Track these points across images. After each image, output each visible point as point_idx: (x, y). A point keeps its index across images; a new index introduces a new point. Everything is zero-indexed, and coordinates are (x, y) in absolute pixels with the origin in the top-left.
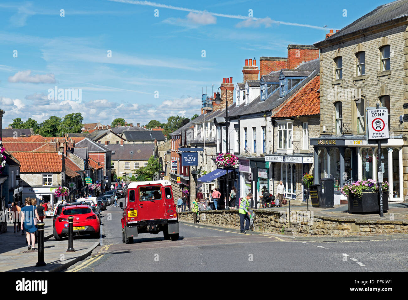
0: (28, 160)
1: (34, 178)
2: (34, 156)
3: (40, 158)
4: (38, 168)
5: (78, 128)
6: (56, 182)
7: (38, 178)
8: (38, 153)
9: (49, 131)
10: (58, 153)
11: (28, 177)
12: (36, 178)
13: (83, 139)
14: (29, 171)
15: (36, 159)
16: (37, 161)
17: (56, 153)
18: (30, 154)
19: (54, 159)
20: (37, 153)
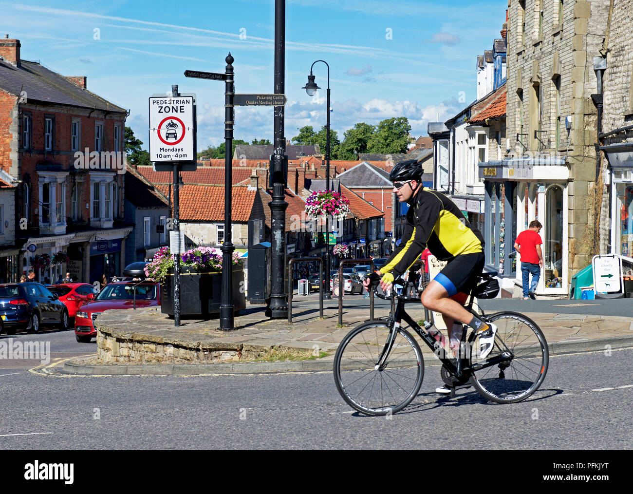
0: (194, 200)
1: (201, 231)
2: (207, 191)
3: (215, 196)
4: (210, 213)
5: (401, 145)
6: (238, 238)
7: (208, 230)
8: (215, 186)
9: (353, 149)
10: (247, 187)
11: (192, 229)
12: (205, 231)
13: (358, 164)
14: (193, 219)
15: (209, 198)
16: (211, 200)
17: (245, 188)
18: (201, 188)
19: (239, 198)
20: (212, 186)
